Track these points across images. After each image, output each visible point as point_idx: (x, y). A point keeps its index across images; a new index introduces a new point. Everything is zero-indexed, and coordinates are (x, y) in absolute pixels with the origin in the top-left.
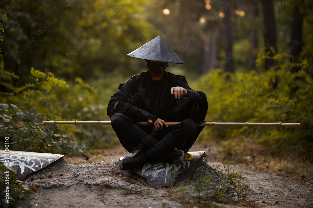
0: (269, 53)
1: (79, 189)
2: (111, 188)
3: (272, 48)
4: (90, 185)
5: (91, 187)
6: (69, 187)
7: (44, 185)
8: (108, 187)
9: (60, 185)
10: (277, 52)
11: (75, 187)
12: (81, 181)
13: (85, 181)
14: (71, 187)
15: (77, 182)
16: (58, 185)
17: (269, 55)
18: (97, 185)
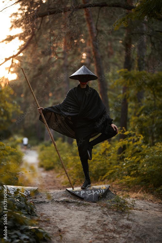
0: (122, 130)
1: (53, 203)
2: (70, 202)
3: (124, 128)
4: (58, 201)
5: (59, 203)
6: (48, 202)
7: (36, 201)
8: (68, 202)
9: (44, 201)
10: (127, 130)
11: (51, 202)
12: (53, 200)
13: (55, 200)
14: (49, 202)
15: (51, 200)
16: (43, 201)
17: (122, 132)
18: (61, 201)
